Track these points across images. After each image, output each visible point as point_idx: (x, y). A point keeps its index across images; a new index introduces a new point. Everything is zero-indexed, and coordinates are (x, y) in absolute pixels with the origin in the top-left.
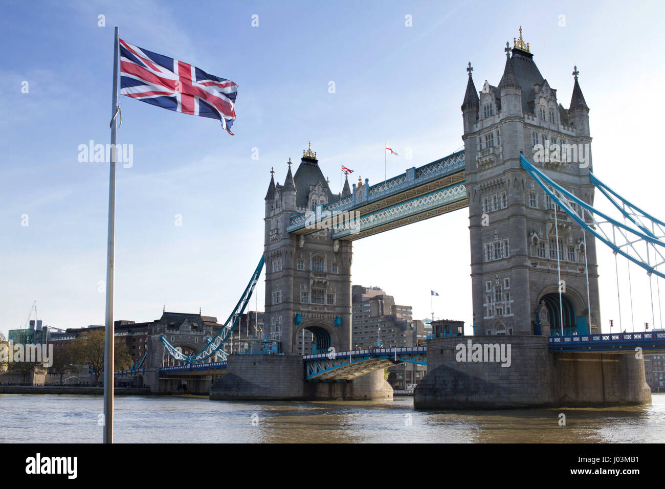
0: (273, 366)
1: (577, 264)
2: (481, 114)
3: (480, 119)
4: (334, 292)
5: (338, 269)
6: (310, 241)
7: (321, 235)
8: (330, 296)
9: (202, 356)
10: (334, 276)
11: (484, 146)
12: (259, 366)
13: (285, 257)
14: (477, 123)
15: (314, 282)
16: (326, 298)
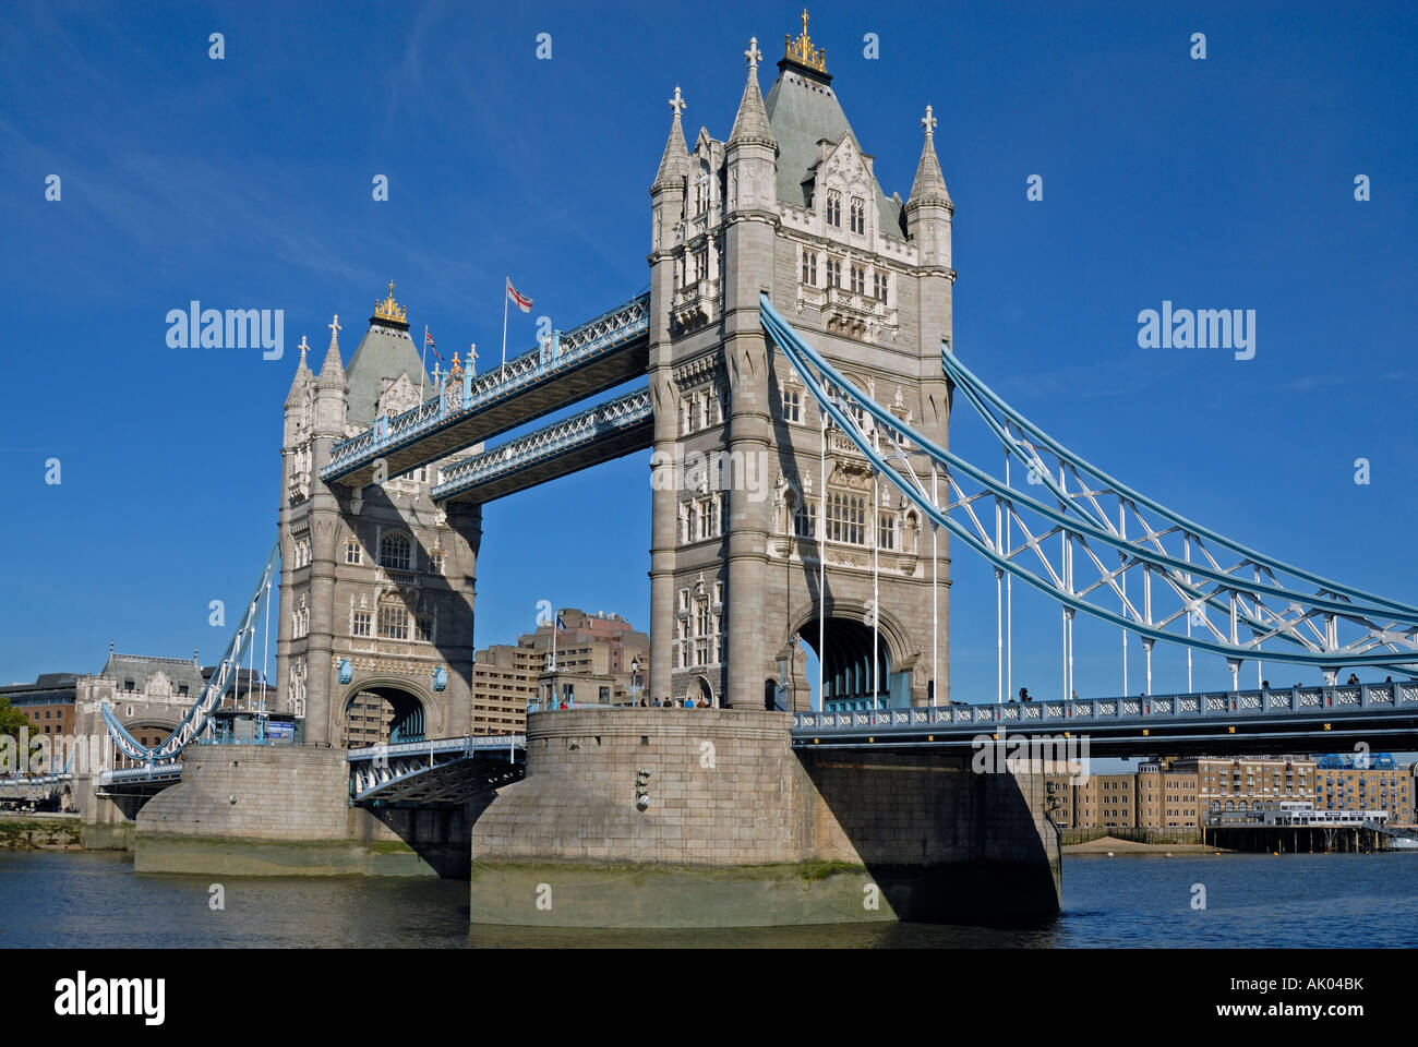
0: (275, 770)
1: (897, 555)
2: (690, 205)
3: (686, 218)
4: (432, 614)
5: (444, 566)
6: (379, 501)
7: (405, 490)
8: (423, 623)
9: (170, 749)
10: (433, 580)
11: (690, 280)
12: (244, 770)
16: (413, 627)
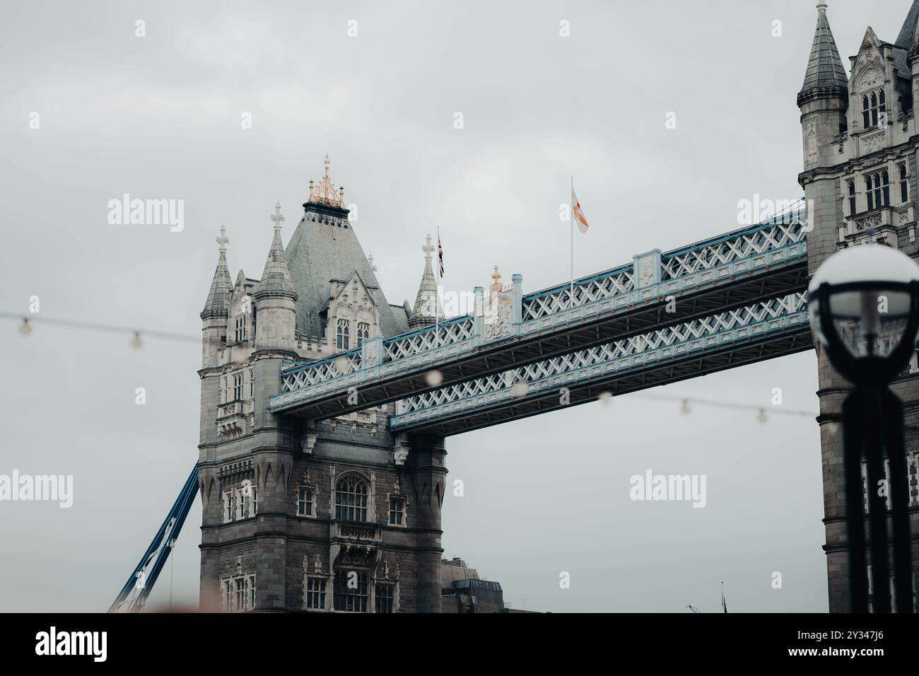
2: (855, 115)
3: (850, 131)
4: (394, 578)
5: (405, 515)
6: (333, 436)
8: (384, 590)
10: (395, 534)
11: (862, 206)
13: (266, 481)
14: (841, 142)
15: (343, 549)
16: (373, 595)
